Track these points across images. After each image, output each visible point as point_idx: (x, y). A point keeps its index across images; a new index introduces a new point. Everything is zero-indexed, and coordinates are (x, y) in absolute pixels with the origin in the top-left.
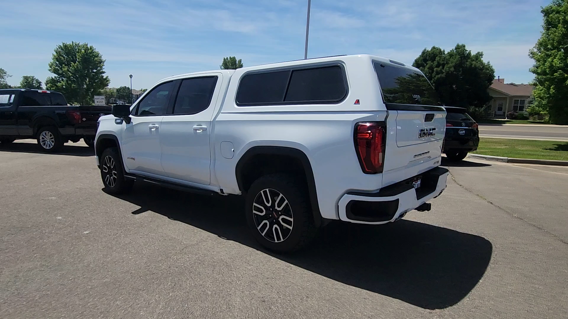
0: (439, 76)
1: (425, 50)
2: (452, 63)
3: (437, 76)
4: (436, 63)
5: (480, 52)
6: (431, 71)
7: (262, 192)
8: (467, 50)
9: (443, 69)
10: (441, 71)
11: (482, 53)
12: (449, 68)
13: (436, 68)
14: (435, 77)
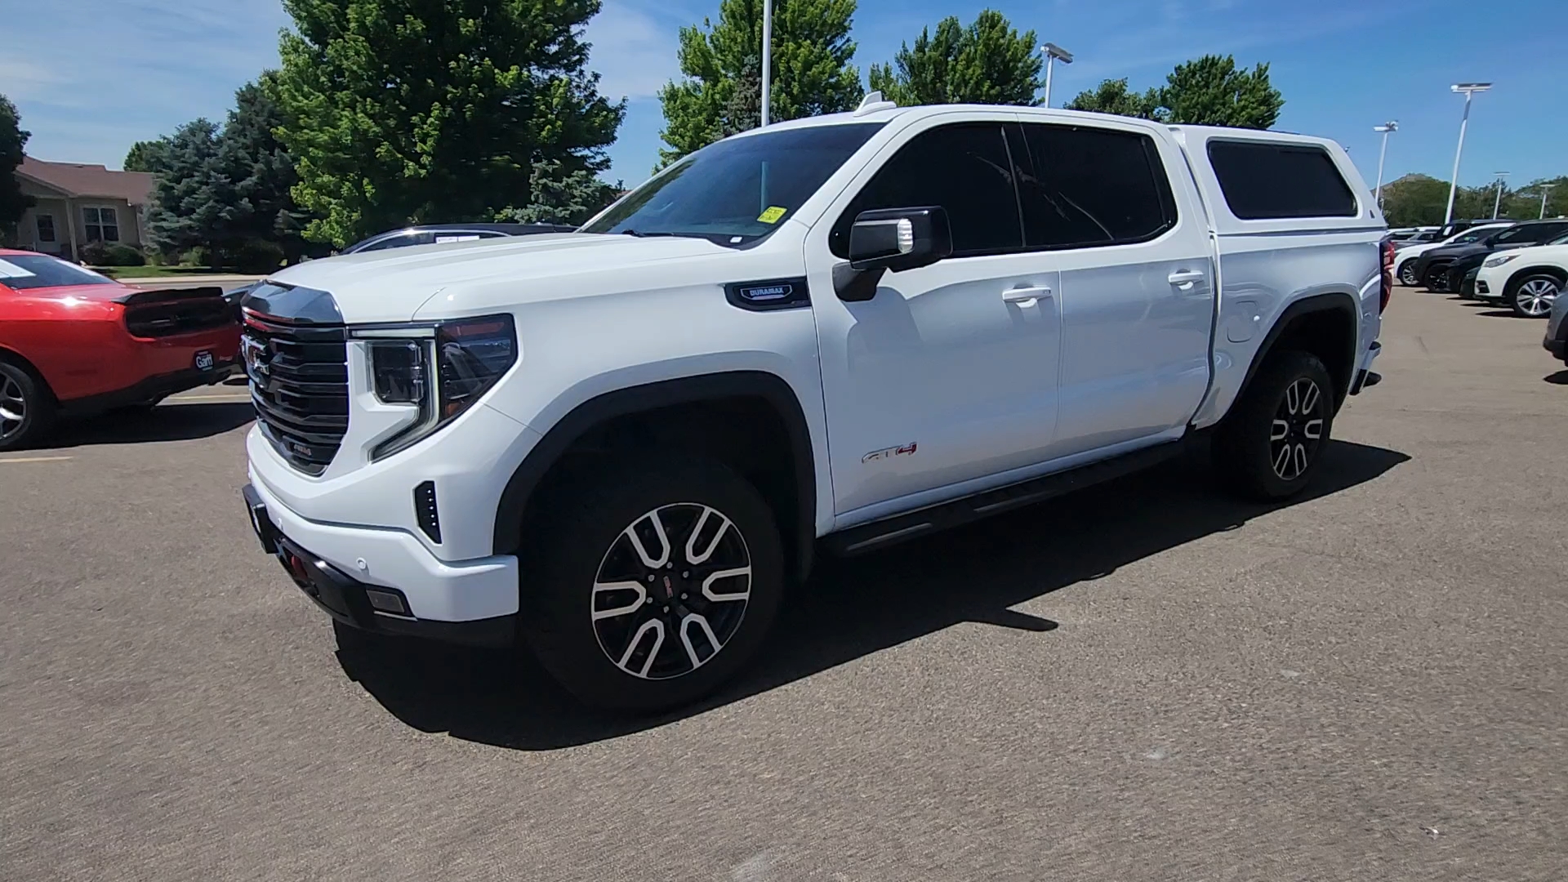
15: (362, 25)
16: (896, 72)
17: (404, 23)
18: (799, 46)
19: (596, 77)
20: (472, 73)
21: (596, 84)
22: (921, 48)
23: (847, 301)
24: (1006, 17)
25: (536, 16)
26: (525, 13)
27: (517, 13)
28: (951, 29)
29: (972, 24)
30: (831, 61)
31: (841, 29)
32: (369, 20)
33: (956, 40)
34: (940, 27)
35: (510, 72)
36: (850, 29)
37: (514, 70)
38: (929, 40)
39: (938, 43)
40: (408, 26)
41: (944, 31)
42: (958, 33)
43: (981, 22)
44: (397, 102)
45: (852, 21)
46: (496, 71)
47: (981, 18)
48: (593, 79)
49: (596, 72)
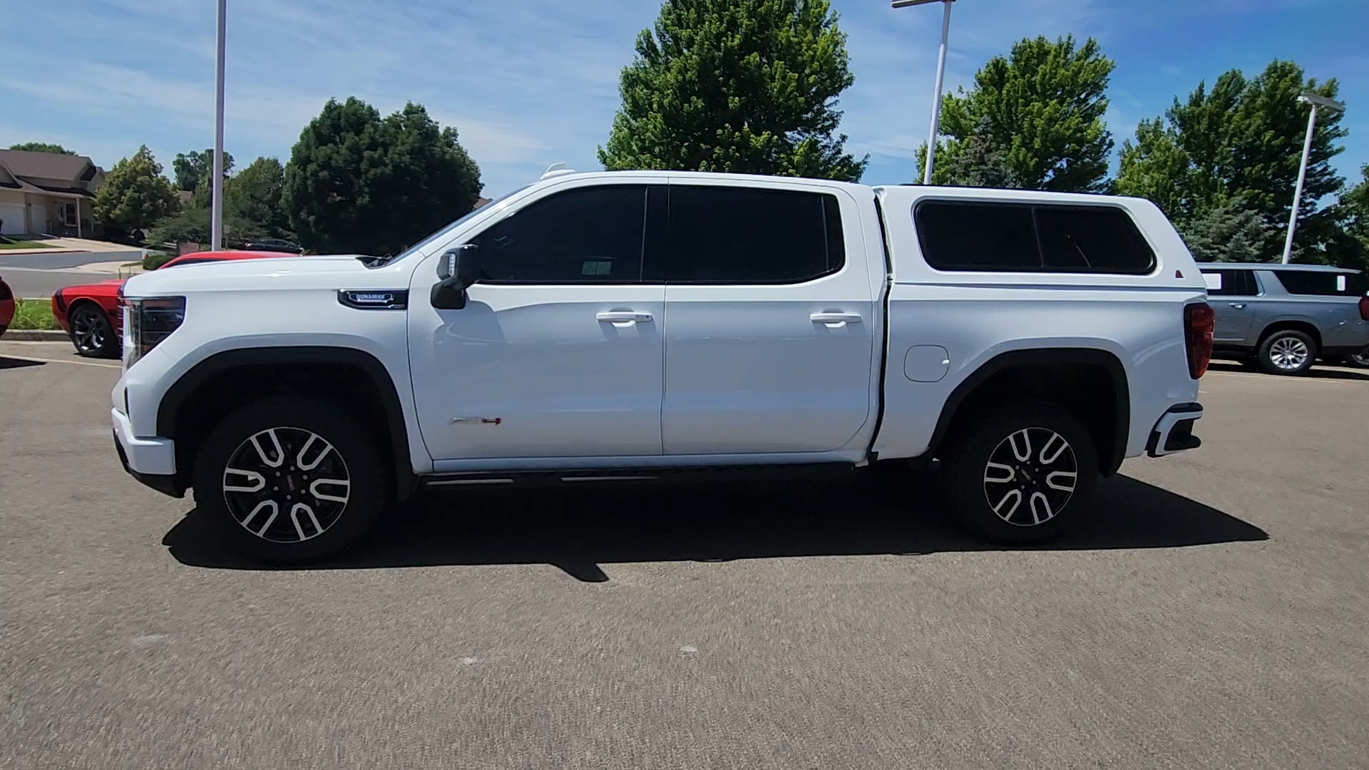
0: (379, 171)
1: (332, 102)
2: (403, 144)
3: (373, 171)
4: (365, 139)
5: (452, 128)
6: (356, 157)
7: (1011, 437)
8: (431, 119)
9: (386, 156)
10: (380, 159)
11: (455, 130)
12: (399, 154)
13: (368, 151)
14: (367, 171)
15: (661, 105)
16: (1166, 125)
17: (689, 102)
18: (1046, 105)
19: (844, 138)
20: (734, 138)
21: (843, 144)
22: (1196, 101)
23: (440, 308)
24: (1300, 65)
25: (791, 93)
26: (782, 90)
27: (775, 90)
28: (1232, 82)
29: (1259, 75)
30: (1077, 118)
31: (1096, 88)
32: (666, 101)
33: (1239, 91)
34: (1220, 80)
35: (763, 137)
36: (1106, 87)
37: (765, 135)
38: (1205, 93)
39: (1217, 95)
40: (692, 104)
41: (1223, 84)
42: (1241, 85)
43: (1269, 75)
44: (678, 161)
45: (1108, 80)
46: (752, 136)
47: (1269, 69)
48: (840, 140)
49: (844, 134)
